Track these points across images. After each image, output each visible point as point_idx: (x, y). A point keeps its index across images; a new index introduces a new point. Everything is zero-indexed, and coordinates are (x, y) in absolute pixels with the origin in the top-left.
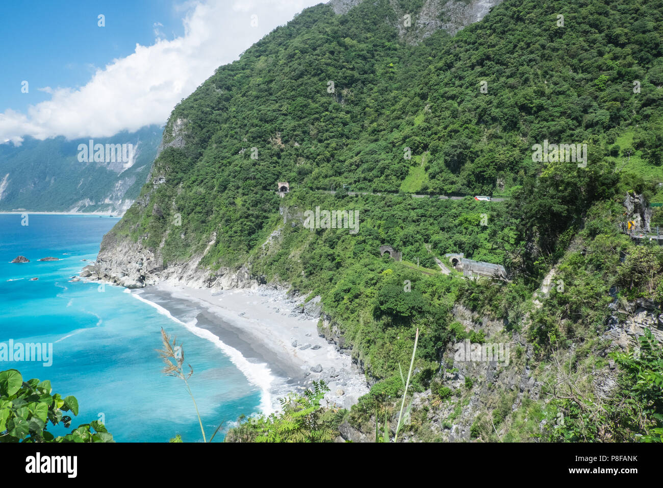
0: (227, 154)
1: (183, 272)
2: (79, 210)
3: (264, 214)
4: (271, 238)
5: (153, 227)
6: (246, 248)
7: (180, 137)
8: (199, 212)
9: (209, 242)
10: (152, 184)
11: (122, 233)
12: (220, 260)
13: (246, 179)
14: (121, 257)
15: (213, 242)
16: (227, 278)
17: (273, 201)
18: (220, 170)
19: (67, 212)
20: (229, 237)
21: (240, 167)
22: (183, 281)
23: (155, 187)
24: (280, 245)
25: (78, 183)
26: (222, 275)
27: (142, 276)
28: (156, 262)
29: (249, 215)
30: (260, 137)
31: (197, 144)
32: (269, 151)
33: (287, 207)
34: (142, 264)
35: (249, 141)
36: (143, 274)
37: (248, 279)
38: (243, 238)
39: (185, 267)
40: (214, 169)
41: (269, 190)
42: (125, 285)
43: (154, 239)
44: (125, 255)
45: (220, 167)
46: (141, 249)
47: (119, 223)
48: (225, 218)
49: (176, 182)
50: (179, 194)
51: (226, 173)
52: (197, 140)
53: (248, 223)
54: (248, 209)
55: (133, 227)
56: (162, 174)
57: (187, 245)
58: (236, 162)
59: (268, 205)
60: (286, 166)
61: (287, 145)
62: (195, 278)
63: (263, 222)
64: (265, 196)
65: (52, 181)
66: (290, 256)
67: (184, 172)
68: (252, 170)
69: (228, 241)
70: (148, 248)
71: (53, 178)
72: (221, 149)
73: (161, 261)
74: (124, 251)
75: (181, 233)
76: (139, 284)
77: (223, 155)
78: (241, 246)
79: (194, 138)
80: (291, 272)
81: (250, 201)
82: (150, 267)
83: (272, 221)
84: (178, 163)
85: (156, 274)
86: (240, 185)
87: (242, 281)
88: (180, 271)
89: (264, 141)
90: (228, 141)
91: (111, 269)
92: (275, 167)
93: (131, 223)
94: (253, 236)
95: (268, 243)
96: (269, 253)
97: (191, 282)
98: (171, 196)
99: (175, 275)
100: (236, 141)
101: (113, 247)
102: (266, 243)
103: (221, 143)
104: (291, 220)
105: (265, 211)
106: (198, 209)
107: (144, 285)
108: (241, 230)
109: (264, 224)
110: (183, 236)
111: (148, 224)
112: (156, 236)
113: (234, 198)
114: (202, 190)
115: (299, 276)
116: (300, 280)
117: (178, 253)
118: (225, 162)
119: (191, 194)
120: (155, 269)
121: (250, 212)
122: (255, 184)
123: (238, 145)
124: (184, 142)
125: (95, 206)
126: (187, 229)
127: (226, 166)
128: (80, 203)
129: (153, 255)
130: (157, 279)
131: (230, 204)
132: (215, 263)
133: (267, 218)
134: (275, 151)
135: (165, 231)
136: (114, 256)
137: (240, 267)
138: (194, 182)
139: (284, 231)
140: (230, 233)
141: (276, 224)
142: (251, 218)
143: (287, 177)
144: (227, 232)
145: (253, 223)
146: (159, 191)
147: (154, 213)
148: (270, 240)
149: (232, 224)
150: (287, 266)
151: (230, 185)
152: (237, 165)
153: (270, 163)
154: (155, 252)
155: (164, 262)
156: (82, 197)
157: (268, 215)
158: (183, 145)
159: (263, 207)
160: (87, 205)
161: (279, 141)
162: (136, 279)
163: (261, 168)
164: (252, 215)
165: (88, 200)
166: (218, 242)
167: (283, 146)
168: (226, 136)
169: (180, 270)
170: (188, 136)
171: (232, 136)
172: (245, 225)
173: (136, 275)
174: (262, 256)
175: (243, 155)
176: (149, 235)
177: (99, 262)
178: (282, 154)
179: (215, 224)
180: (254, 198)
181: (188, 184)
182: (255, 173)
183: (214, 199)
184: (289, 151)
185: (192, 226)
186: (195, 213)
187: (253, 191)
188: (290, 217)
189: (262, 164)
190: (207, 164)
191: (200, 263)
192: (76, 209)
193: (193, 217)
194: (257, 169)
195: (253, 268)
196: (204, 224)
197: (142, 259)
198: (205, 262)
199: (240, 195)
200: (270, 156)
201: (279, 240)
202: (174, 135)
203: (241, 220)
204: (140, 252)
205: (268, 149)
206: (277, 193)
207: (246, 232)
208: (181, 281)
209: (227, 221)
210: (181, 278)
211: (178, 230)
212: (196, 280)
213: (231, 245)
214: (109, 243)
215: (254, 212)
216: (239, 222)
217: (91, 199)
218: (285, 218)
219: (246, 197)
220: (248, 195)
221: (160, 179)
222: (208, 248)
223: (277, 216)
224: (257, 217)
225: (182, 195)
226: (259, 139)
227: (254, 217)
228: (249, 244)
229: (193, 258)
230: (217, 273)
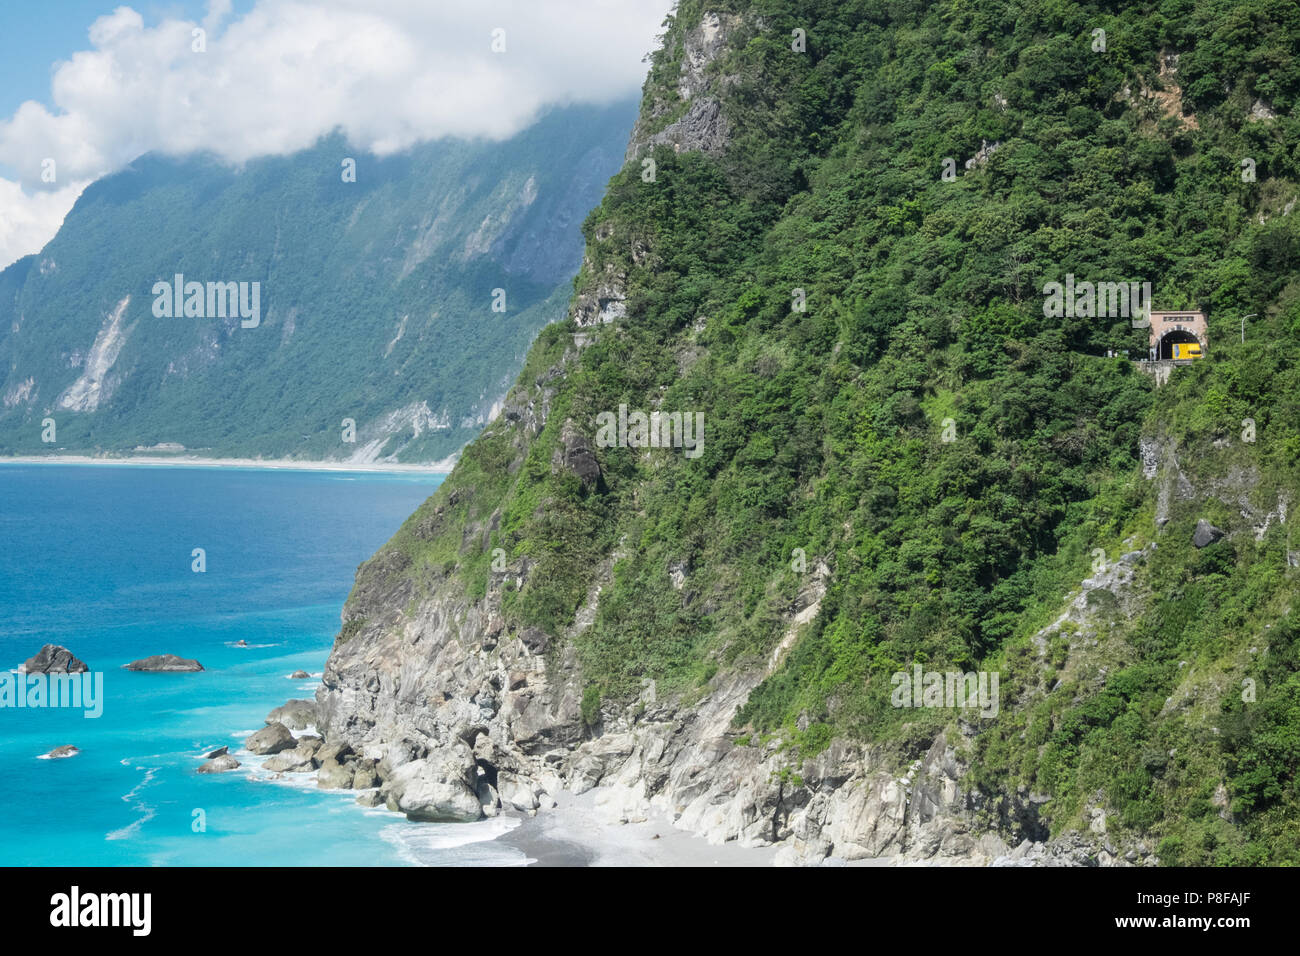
0: (909, 175)
1: (672, 752)
2: (385, 453)
3: (1066, 475)
4: (1081, 601)
5: (549, 530)
6: (958, 646)
7: (708, 103)
8: (761, 464)
9: (795, 609)
10: (571, 328)
11: (430, 559)
12: (833, 704)
13: (986, 296)
14: (416, 670)
15: (808, 615)
16: (857, 798)
17: (1115, 406)
18: (873, 252)
19: (339, 459)
20: (883, 587)
21: (963, 236)
22: (662, 800)
23: (579, 343)
24: (1130, 639)
25: (386, 336)
26: (838, 782)
27: (482, 763)
28: (555, 698)
29: (985, 480)
30: (1072, 84)
31: (788, 132)
32: (1112, 151)
33: (1177, 440)
34: (495, 706)
35: (1016, 103)
36: (486, 754)
37: (955, 810)
38: (947, 596)
39: (682, 731)
40: (843, 252)
41: (1100, 351)
42: (404, 803)
43: (551, 588)
44: (431, 659)
45: (873, 241)
46: (496, 635)
47: (425, 508)
48: (874, 493)
49: (672, 314)
50: (685, 372)
51: (894, 270)
52: (786, 111)
53: (983, 521)
54: (986, 448)
55: (479, 527)
56: (610, 279)
57: (697, 625)
58: (946, 213)
59: (1087, 427)
60: (1196, 225)
61: (1212, 120)
62: (715, 790)
63: (1059, 517)
64: (1077, 381)
65: (290, 328)
66: (1171, 702)
67: (718, 267)
68: (1020, 248)
69: (874, 608)
70: (520, 631)
71: (294, 312)
72: (885, 152)
73: (573, 692)
74: (429, 641)
75: (673, 562)
76: (465, 802)
77: (893, 177)
78: (937, 638)
79: (772, 105)
80: (1174, 784)
81: (997, 408)
82: (528, 722)
83: (1099, 512)
84: (692, 223)
85: (552, 759)
86: (955, 327)
87: (926, 818)
88: (654, 752)
89: (1095, 101)
90: (919, 112)
91: (371, 724)
92: (1137, 232)
93: (475, 509)
94: (1003, 587)
95: (1066, 627)
96: (1065, 679)
97: (697, 803)
98: (647, 384)
99: (633, 768)
100: (956, 110)
101: (391, 620)
102: (1056, 626)
103: (889, 118)
104: (1194, 508)
105: (1074, 460)
106: (759, 445)
107: (489, 809)
108: (940, 556)
109: (1061, 527)
110: (679, 579)
111: (530, 516)
112: (564, 573)
113: (918, 393)
114: (780, 353)
115: (1201, 812)
116: (1200, 836)
117: (654, 661)
118: (894, 214)
119: (731, 371)
120: (547, 733)
121: (994, 464)
122: (1027, 320)
123: (964, 129)
124: (725, 123)
125: (447, 434)
126: (700, 544)
127: (898, 232)
128: (391, 421)
129: (540, 663)
130: (549, 780)
131: (901, 420)
132: (805, 719)
133: (1082, 494)
134: (1145, 154)
135: (606, 550)
136: (388, 664)
137: (926, 744)
138: (751, 312)
139: (1153, 567)
140: (885, 566)
141: (1118, 529)
142: (994, 493)
143: (1196, 286)
144: (875, 563)
145: (1005, 518)
146: (595, 360)
147: (557, 464)
148: (1074, 611)
149: (899, 524)
150: (1150, 753)
151: (907, 327)
152: (950, 226)
153: (1116, 214)
154: (548, 651)
155: (590, 699)
156: (401, 395)
157: (1091, 481)
158: (720, 141)
159: (1063, 437)
160: (418, 430)
161: (1171, 101)
162: (454, 775)
163: (1061, 237)
164: (1003, 477)
165: (424, 408)
166: (829, 613)
167: (1190, 123)
168: (915, 86)
169: (659, 745)
170: (748, 97)
171: (942, 87)
172: (965, 527)
173: (453, 757)
174: (1030, 691)
175: (983, 177)
176: (533, 568)
177: (332, 687)
178: (1180, 164)
179: (826, 520)
180: (1016, 394)
181: (725, 324)
182: (1032, 266)
183: (830, 396)
184: (1215, 151)
185: (725, 529)
186: (741, 465)
187: (1014, 353)
188: (1189, 494)
189: (1070, 217)
190: (814, 228)
191: (743, 717)
192: (374, 447)
193: (733, 486)
194: (1044, 247)
195: (981, 754)
196: (779, 522)
197: (496, 684)
198: (763, 711)
199: (950, 376)
200: (1118, 176)
201: (1126, 609)
202: (685, 93)
203: (948, 503)
204: (489, 648)
205: (1110, 143)
206: (1139, 365)
207: (966, 566)
208: (656, 798)
209: (879, 506)
210: (658, 785)
211: (658, 546)
212: (718, 800)
213: (890, 628)
214: (375, 601)
215: (1013, 460)
216: (934, 513)
217: (436, 406)
218: (1164, 495)
219: (979, 387)
220: (987, 374)
221: (604, 303)
222: (785, 643)
223: (1128, 484)
224: (1030, 489)
225: (696, 375)
226: (1062, 96)
227: (1014, 492)
228: (977, 629)
229: (719, 687)
230: (812, 770)
